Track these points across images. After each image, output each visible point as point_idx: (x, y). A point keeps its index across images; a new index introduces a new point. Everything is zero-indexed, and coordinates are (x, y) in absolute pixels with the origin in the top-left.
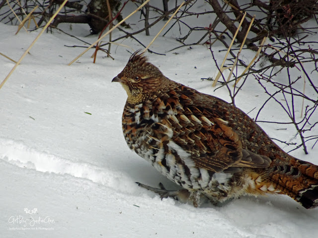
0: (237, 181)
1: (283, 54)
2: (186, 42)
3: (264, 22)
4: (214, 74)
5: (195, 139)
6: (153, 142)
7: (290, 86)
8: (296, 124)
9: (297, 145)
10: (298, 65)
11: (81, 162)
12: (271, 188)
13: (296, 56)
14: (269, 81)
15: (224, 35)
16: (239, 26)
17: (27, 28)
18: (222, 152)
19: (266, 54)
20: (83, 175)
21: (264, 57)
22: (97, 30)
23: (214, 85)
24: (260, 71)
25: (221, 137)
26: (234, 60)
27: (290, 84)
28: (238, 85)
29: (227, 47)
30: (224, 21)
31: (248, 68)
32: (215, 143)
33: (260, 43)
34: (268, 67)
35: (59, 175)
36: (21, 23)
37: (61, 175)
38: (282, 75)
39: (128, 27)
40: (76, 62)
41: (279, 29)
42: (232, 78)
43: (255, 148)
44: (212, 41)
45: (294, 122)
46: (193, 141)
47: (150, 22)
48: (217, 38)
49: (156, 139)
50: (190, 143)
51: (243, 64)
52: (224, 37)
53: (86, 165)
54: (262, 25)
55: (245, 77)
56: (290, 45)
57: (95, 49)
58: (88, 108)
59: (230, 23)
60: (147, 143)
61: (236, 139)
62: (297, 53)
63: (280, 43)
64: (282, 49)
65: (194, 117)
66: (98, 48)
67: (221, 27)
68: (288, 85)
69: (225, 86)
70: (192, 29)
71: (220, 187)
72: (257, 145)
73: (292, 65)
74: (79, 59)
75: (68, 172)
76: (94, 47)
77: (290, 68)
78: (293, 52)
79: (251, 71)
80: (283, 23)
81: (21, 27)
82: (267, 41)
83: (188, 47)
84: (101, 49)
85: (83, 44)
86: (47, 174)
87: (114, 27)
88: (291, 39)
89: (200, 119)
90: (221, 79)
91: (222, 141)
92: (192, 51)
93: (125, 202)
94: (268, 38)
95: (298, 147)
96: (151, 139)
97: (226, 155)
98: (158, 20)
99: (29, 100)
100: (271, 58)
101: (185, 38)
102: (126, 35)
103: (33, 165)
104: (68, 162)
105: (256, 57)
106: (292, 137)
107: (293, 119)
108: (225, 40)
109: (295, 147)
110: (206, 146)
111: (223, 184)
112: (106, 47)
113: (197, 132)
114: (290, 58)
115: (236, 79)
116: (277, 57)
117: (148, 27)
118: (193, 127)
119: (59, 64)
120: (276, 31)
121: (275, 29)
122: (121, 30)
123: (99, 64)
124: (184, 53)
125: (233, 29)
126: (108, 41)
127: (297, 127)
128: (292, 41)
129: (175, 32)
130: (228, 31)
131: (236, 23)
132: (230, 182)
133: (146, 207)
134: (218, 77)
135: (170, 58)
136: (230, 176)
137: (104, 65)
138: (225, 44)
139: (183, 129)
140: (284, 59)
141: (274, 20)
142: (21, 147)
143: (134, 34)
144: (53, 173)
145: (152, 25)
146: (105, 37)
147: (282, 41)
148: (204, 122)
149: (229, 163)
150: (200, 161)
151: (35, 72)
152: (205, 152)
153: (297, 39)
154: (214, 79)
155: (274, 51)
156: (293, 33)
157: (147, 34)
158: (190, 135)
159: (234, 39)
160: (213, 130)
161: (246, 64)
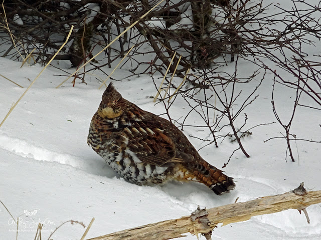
0: (171, 172)
1: (201, 80)
2: (136, 72)
3: (188, 58)
4: (155, 94)
5: (143, 144)
6: (115, 148)
7: (206, 102)
8: (210, 127)
9: (211, 141)
10: (211, 87)
11: (65, 153)
12: (194, 179)
13: (210, 82)
14: (192, 98)
15: (161, 67)
16: (171, 61)
17: (28, 63)
18: (163, 151)
19: (189, 80)
20: (66, 162)
21: (188, 82)
22: (75, 65)
23: (154, 101)
24: (186, 91)
25: (161, 142)
26: (168, 84)
27: (206, 100)
28: (171, 101)
29: (164, 75)
30: (161, 58)
31: (178, 89)
32: (158, 146)
33: (185, 73)
34: (191, 89)
35: (50, 162)
36: (25, 60)
37: (51, 163)
38: (201, 94)
39: (97, 62)
40: (61, 86)
41: (198, 64)
42: (167, 96)
43: (182, 148)
44: (153, 72)
45: (208, 126)
46: (142, 146)
47: (112, 59)
48: (157, 69)
49: (117, 146)
50: (140, 147)
51: (174, 87)
52: (161, 69)
53: (68, 155)
54: (187, 60)
55: (175, 95)
56: (205, 74)
57: (74, 77)
58: (70, 117)
59: (165, 59)
60: (110, 148)
61: (171, 143)
62: (210, 80)
63: (199, 73)
64: (201, 76)
65: (141, 129)
66: (76, 76)
67: (159, 62)
68: (205, 101)
69: (162, 102)
70: (139, 64)
71: (158, 177)
72: (183, 146)
73: (207, 87)
74: (63, 84)
75: (56, 160)
76: (74, 76)
77: (206, 89)
78: (208, 79)
79: (179, 92)
80: (201, 59)
81: (24, 63)
82: (190, 71)
83: (137, 75)
84: (78, 77)
85: (66, 74)
86: (42, 161)
87: (87, 63)
88: (206, 69)
89: (146, 130)
90: (159, 97)
91: (162, 144)
92: (140, 78)
93: (94, 180)
94: (191, 69)
95: (211, 143)
96: (114, 145)
97: (165, 154)
98: (117, 58)
99: (29, 112)
100: (193, 83)
101: (135, 70)
102: (95, 67)
103: (33, 156)
104: (56, 153)
105: (183, 82)
106: (207, 135)
107: (208, 124)
108: (162, 71)
109: (209, 142)
110: (152, 148)
111: (160, 175)
112: (82, 76)
113: (144, 140)
114: (206, 83)
115: (169, 97)
116: (197, 82)
117: (110, 62)
118: (141, 136)
119: (49, 87)
120: (196, 65)
121: (196, 63)
122: (91, 64)
123: (77, 87)
124: (134, 79)
125: (167, 63)
126: (83, 72)
127: (211, 129)
128: (207, 71)
129: (128, 66)
130: (164, 65)
131: (169, 59)
132: (166, 173)
133: (109, 184)
134: (157, 96)
135: (125, 83)
136: (166, 168)
137: (80, 88)
138: (162, 73)
139: (135, 138)
140: (202, 83)
141: (195, 57)
142: (24, 143)
143: (101, 67)
144: (46, 161)
145: (113, 61)
146: (81, 69)
147: (200, 71)
148: (148, 132)
149: (168, 159)
150: (147, 159)
151: (34, 93)
152: (151, 152)
153: (211, 70)
154: (154, 97)
155: (195, 78)
156: (208, 66)
157: (110, 67)
158: (140, 142)
159: (168, 69)
160: (155, 137)
161: (176, 87)
